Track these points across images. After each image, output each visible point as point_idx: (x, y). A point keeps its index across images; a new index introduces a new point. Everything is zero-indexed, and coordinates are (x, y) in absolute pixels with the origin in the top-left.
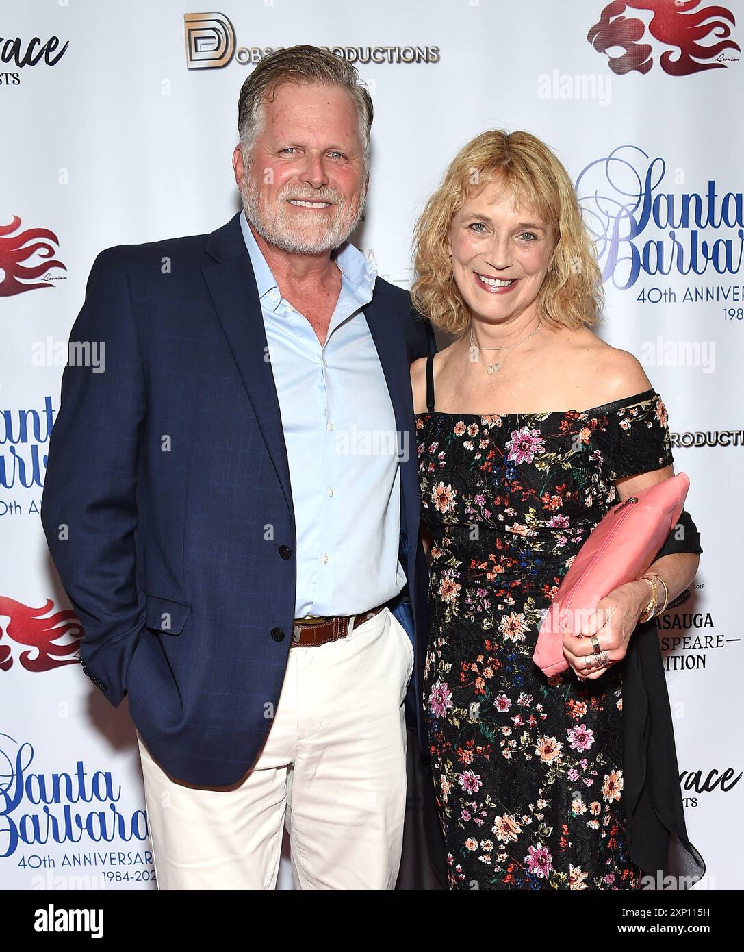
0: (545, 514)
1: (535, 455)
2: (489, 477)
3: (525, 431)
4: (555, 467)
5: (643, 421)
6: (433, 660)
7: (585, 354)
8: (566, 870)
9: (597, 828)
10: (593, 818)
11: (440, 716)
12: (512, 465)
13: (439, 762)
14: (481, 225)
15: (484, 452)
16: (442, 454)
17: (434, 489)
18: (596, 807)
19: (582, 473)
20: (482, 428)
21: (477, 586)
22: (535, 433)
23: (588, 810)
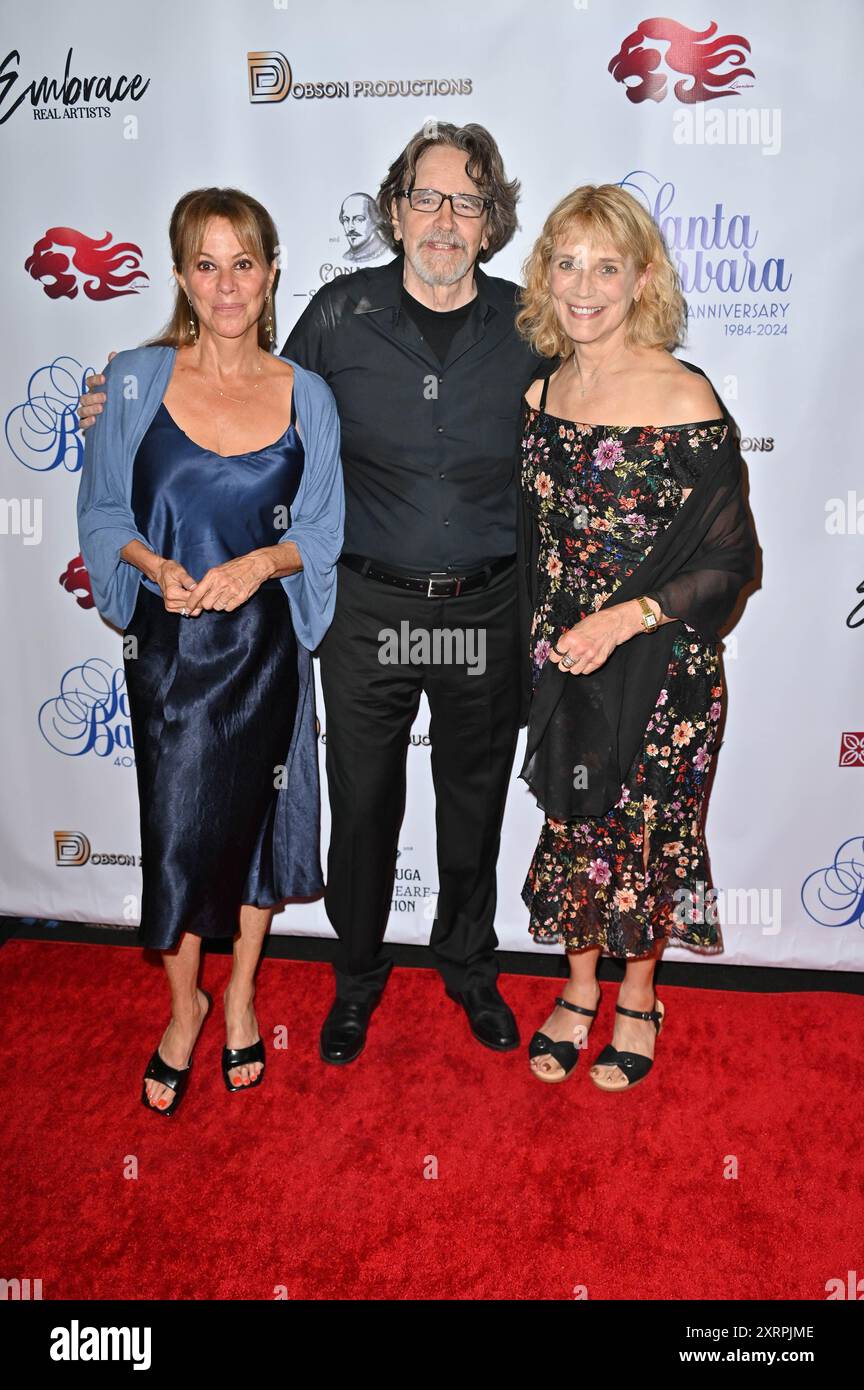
0: (624, 514)
1: (616, 463)
2: (580, 478)
3: (610, 441)
4: (632, 475)
5: (709, 443)
6: (539, 621)
8: (641, 800)
9: (666, 766)
10: (664, 758)
12: (596, 469)
14: (569, 263)
15: (578, 455)
16: (547, 450)
17: (538, 476)
18: (667, 750)
19: (657, 479)
20: (578, 434)
21: (575, 566)
22: (618, 444)
23: (661, 752)
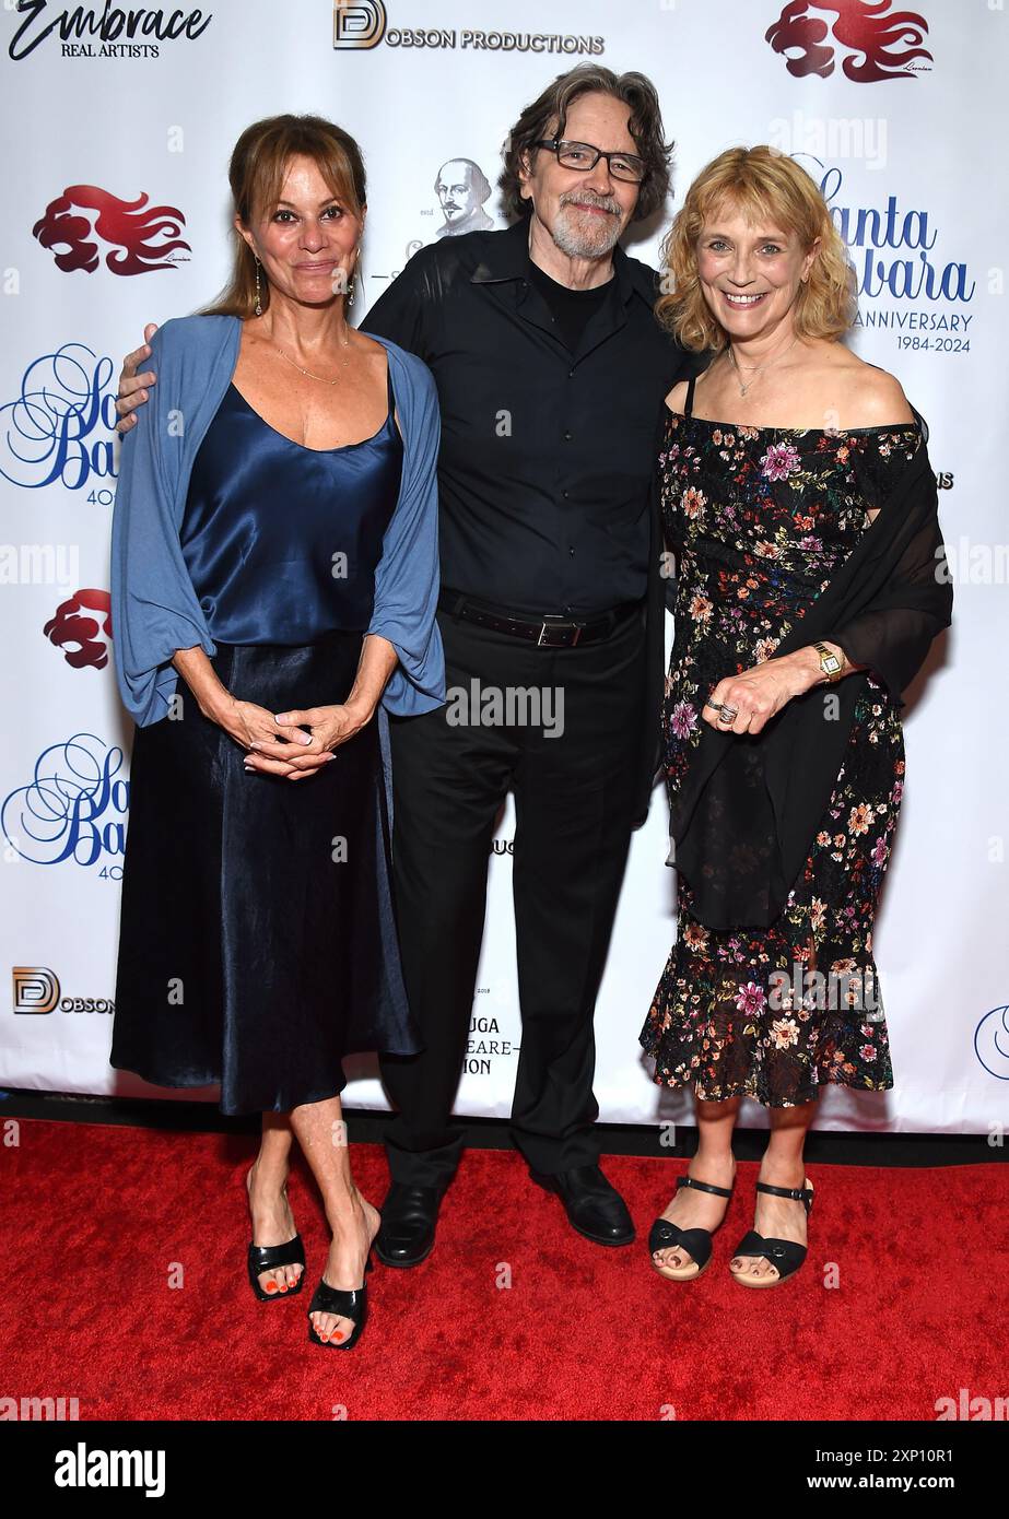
0: (798, 536)
1: (791, 473)
2: (742, 491)
3: (782, 447)
4: (810, 487)
5: (903, 451)
6: (677, 679)
7: (845, 373)
9: (840, 860)
10: (837, 850)
11: (683, 737)
12: (765, 480)
13: (676, 784)
14: (722, 243)
15: (739, 464)
16: (697, 459)
17: (685, 492)
18: (841, 840)
19: (837, 495)
20: (738, 439)
21: (730, 606)
22: (791, 450)
23: (833, 842)
